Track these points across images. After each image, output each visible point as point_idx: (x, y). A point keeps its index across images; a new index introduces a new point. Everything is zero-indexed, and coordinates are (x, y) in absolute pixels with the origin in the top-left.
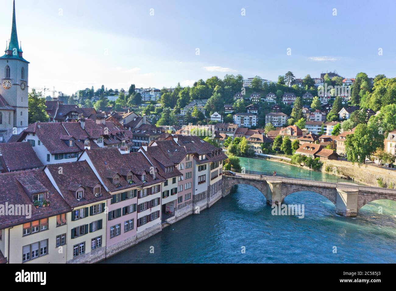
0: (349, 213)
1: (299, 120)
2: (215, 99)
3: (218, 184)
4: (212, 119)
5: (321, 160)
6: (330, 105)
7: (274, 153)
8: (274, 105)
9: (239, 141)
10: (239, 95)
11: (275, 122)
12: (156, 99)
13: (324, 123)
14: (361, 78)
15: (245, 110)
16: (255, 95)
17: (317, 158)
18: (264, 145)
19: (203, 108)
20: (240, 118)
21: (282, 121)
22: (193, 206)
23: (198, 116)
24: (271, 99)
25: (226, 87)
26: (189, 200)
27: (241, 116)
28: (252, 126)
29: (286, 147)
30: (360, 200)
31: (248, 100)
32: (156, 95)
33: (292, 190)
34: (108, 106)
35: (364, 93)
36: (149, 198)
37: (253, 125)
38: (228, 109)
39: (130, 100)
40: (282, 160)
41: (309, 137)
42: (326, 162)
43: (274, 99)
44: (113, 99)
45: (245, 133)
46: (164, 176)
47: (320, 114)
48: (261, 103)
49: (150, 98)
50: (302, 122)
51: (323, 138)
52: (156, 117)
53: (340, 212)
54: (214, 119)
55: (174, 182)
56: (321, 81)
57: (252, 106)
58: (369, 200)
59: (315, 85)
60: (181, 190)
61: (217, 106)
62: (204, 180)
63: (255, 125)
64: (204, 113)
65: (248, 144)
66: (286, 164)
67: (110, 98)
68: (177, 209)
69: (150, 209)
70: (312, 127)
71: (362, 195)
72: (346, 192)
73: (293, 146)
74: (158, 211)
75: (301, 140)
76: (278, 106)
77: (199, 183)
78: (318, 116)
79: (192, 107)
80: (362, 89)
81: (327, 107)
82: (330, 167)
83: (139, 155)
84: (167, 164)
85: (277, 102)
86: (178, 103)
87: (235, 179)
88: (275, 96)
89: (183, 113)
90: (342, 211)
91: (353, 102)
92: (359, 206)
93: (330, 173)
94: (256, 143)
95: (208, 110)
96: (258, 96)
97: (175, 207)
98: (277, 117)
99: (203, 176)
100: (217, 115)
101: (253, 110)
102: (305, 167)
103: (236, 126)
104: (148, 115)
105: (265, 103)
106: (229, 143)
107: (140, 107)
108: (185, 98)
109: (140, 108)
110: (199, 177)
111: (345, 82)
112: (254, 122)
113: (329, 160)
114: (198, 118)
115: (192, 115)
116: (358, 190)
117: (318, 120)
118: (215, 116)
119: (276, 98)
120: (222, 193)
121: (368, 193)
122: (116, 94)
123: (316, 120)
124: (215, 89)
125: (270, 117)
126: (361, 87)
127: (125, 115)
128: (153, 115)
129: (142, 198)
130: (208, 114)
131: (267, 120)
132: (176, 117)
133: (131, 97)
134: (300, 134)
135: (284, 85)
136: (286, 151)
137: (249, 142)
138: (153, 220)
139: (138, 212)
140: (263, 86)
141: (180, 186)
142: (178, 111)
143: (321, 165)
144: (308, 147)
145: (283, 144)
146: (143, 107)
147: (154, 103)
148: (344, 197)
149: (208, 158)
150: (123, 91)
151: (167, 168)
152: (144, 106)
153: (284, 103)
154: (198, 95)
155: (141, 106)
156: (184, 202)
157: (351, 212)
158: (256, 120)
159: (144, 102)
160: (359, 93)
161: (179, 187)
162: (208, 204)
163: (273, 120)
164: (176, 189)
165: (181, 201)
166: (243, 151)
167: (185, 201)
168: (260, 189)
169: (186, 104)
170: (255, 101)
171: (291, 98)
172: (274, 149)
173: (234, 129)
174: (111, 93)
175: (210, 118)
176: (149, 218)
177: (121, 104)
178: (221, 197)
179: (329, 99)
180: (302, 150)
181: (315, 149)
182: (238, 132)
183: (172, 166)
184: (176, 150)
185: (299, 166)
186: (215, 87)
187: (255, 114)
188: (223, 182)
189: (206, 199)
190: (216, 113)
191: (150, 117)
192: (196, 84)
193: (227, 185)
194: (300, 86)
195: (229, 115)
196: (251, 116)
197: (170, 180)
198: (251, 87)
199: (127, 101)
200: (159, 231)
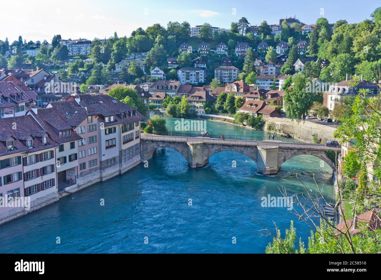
0: (269, 171)
1: (249, 74)
2: (156, 52)
3: (134, 148)
4: (152, 76)
5: (263, 118)
6: (286, 56)
7: (218, 112)
8: (224, 58)
9: (179, 100)
10: (184, 47)
11: (226, 77)
12: (87, 53)
13: (276, 77)
14: (321, 24)
15: (191, 64)
16: (203, 46)
17: (260, 116)
18: (206, 104)
19: (142, 62)
20: (185, 73)
21: (233, 75)
22: (101, 172)
23: (136, 72)
24: (222, 50)
25: (170, 37)
26: (95, 167)
27: (186, 71)
28: (199, 83)
29: (229, 105)
30: (280, 157)
31: (196, 52)
32: (87, 48)
33: (214, 150)
34: (27, 62)
35: (322, 42)
36: (40, 165)
37: (200, 81)
38: (172, 63)
39: (54, 53)
40: (225, 120)
41: (256, 93)
42: (269, 120)
43: (226, 50)
44: (34, 54)
45: (188, 91)
46: (57, 141)
47: (273, 66)
48: (210, 55)
49: (80, 51)
50: (253, 76)
51: (270, 94)
52: (85, 74)
53: (261, 171)
54: (154, 76)
55: (72, 146)
56: (279, 28)
57: (200, 59)
58: (289, 157)
59: (272, 33)
60: (84, 156)
61: (159, 60)
62: (114, 144)
63: (203, 81)
64: (143, 69)
65: (189, 104)
66: (229, 124)
67: (29, 53)
68: (79, 176)
69: (40, 177)
70: (264, 82)
71: (282, 152)
72: (265, 150)
73: (236, 104)
74: (53, 180)
75: (247, 97)
76: (230, 59)
77: (107, 148)
78: (272, 69)
79: (129, 62)
80: (321, 37)
81: (283, 58)
82: (272, 126)
83: (27, 118)
84: (62, 128)
85: (229, 54)
86: (112, 57)
87: (154, 142)
88: (226, 47)
89: (118, 69)
90: (262, 169)
91: (311, 52)
92: (279, 163)
93: (272, 132)
94: (197, 102)
95: (148, 65)
96: (207, 47)
97: (76, 175)
98: (227, 71)
99: (111, 139)
100: (159, 71)
101: (200, 63)
102: (247, 127)
103: (178, 83)
104: (75, 73)
105: (215, 56)
106: (168, 103)
107: (66, 62)
108: (121, 52)
109: (66, 64)
110: (106, 141)
111: (305, 29)
112: (202, 78)
113: (271, 118)
114: (136, 75)
115: (129, 72)
116: (277, 147)
117: (272, 73)
118: (155, 72)
119: (227, 48)
120: (141, 158)
121: (288, 149)
122: (37, 47)
123: (269, 74)
124: (157, 39)
125: (219, 71)
126: (320, 34)
127: (33, 73)
128: (82, 73)
129: (29, 165)
130: (148, 70)
131: (216, 75)
132: (109, 74)
133: (54, 51)
134: (247, 90)
135: (237, 34)
136: (229, 110)
137: (190, 102)
138: (45, 189)
139: (24, 181)
140: (214, 35)
141: (82, 151)
142: (113, 67)
143: (263, 123)
144: (251, 105)
145: (226, 102)
146: (70, 63)
147: (84, 57)
148: (264, 154)
149: (118, 119)
150: (46, 43)
151: (62, 131)
152: (72, 61)
153: (237, 55)
154: (137, 48)
155: (68, 62)
156: (87, 168)
157: (271, 170)
158: (203, 75)
159: (71, 57)
160: (317, 42)
161: (80, 153)
162: (120, 171)
163: (223, 75)
164: (76, 154)
165: (84, 168)
166: (184, 112)
167: (90, 168)
168: (181, 152)
169: (122, 59)
170: (203, 53)
171: (245, 49)
172: (217, 108)
173: (176, 87)
174: (31, 46)
175: (150, 74)
176: (40, 187)
177: (43, 60)
178: (139, 162)
179: (286, 49)
180: (246, 108)
181: (259, 106)
182: (180, 90)
183: (69, 130)
184: (76, 112)
185: (241, 126)
186: (156, 37)
187: (203, 69)
188: (142, 146)
189: (118, 165)
190: (157, 69)
191: (78, 75)
192: (134, 34)
193: (147, 149)
194: (255, 34)
195: (172, 71)
196: (198, 71)
197: (67, 145)
198: (200, 37)
199: (50, 56)
200: (56, 200)
